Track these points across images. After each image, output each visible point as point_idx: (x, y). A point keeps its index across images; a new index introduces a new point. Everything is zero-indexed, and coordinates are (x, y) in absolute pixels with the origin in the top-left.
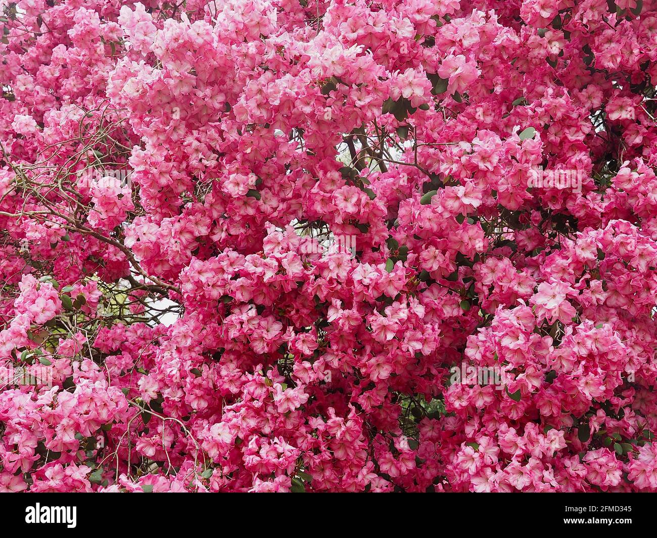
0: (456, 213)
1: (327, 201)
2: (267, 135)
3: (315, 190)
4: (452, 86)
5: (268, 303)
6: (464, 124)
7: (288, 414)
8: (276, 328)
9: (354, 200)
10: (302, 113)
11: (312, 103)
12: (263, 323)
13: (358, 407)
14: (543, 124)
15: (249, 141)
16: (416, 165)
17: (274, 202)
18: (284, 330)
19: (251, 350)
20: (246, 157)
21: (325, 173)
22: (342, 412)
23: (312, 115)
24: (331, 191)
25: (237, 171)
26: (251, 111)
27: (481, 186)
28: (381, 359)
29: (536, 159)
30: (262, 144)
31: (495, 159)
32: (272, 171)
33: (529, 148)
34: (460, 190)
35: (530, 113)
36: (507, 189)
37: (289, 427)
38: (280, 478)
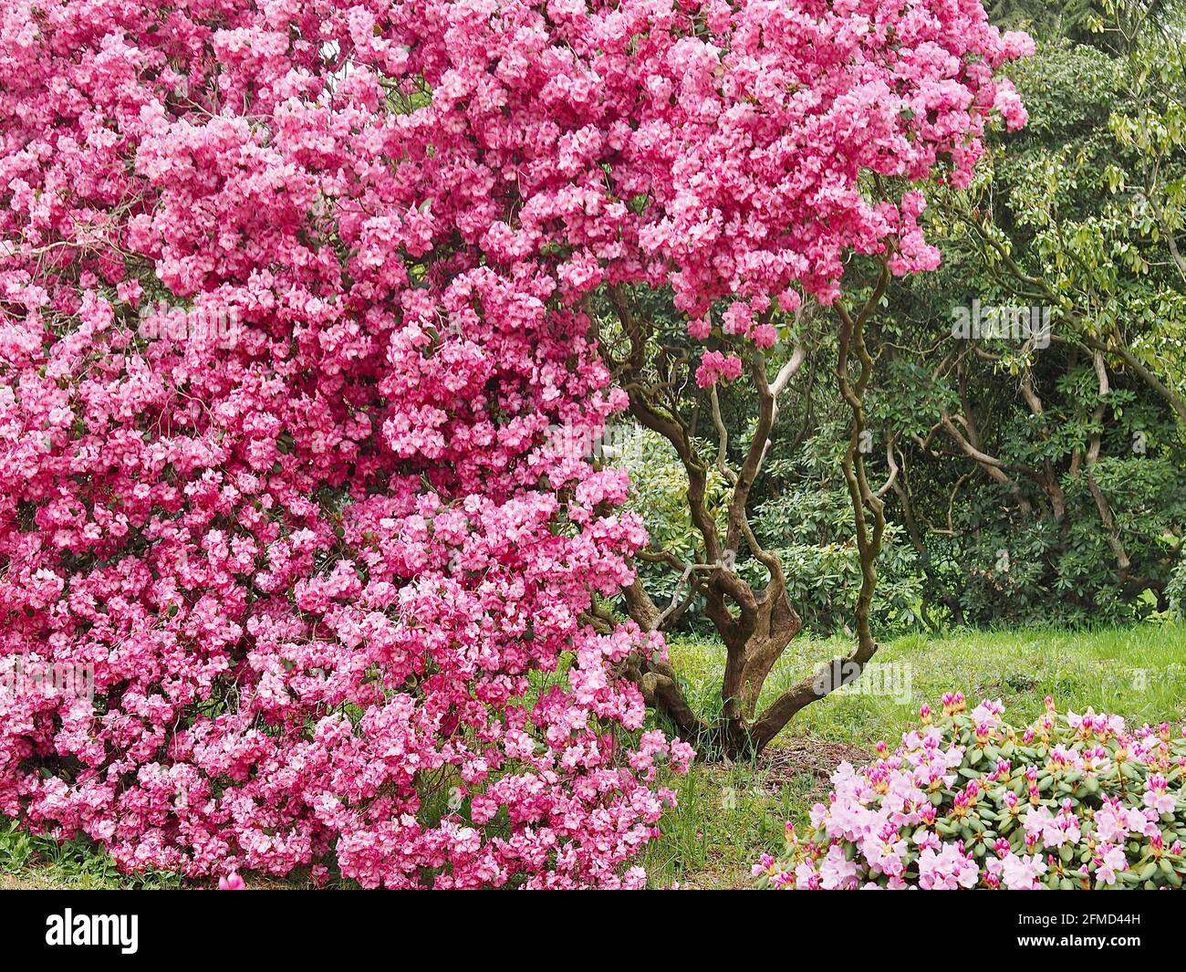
5: (255, 321)
7: (273, 398)
8: (263, 337)
12: (253, 335)
13: (321, 393)
17: (257, 250)
18: (267, 340)
19: (245, 352)
22: (312, 396)
25: (229, 231)
28: (332, 360)
37: (275, 405)
38: (267, 440)
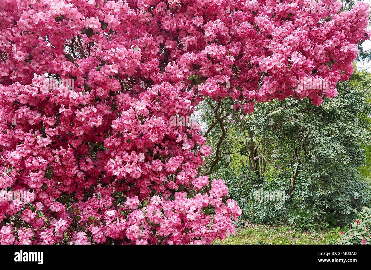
0: (109, 75)
1: (59, 66)
2: (34, 37)
3: (54, 62)
4: (109, 26)
5: (35, 105)
6: (115, 43)
7: (44, 148)
8: (38, 115)
9: (70, 67)
10: (48, 29)
11: (52, 25)
12: (33, 113)
13: (71, 146)
14: (143, 47)
15: (25, 38)
16: (96, 57)
17: (37, 65)
18: (42, 116)
19: (28, 123)
20: (24, 45)
21: (58, 55)
22: (66, 148)
23: (52, 30)
24: (61, 63)
25: (20, 50)
26: (25, 25)
27: (119, 66)
28: (80, 128)
29: (139, 58)
30: (31, 40)
31: (124, 56)
32: (36, 52)
33: (136, 54)
34: (111, 66)
35: (139, 42)
36: (128, 68)
37: (44, 153)
38: (41, 172)
